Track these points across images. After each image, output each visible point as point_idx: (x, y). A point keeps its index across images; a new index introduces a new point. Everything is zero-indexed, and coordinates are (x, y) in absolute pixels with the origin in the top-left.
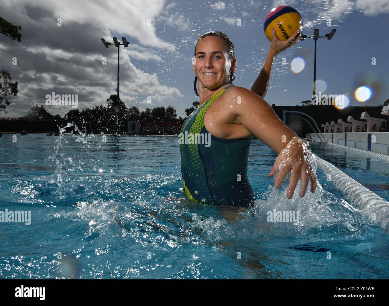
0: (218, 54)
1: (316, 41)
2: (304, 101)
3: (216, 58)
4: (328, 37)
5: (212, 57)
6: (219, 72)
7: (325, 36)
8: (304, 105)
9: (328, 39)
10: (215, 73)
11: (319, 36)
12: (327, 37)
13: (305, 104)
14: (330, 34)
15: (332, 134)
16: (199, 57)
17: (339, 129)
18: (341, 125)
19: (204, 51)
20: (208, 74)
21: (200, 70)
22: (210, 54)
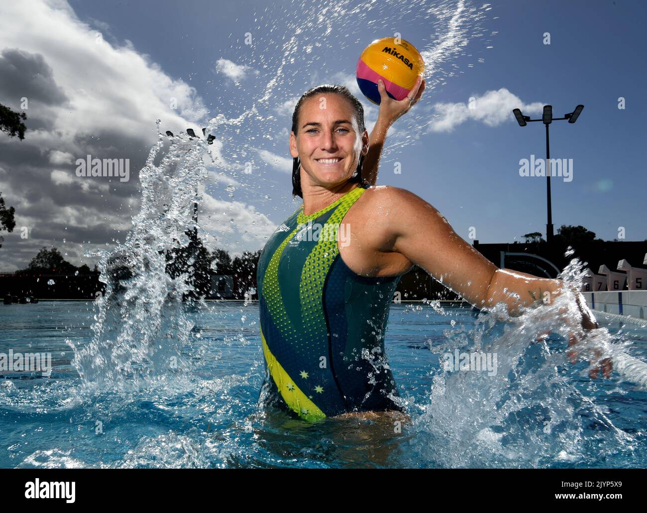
0: (343, 124)
1: (547, 127)
2: (528, 233)
3: (338, 131)
4: (569, 119)
5: (333, 130)
6: (347, 155)
7: (564, 117)
8: (528, 241)
9: (570, 122)
10: (340, 159)
11: (553, 118)
12: (567, 119)
13: (531, 240)
14: (573, 114)
15: (593, 294)
16: (309, 131)
17: (601, 283)
18: (604, 277)
19: (317, 121)
20: (327, 161)
21: (311, 155)
22: (330, 124)
